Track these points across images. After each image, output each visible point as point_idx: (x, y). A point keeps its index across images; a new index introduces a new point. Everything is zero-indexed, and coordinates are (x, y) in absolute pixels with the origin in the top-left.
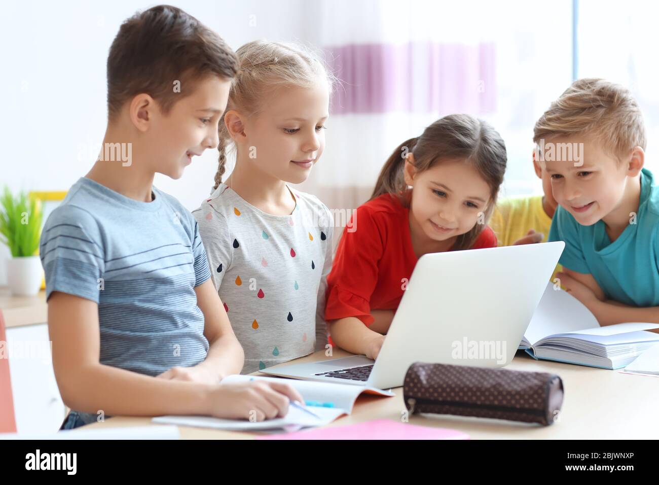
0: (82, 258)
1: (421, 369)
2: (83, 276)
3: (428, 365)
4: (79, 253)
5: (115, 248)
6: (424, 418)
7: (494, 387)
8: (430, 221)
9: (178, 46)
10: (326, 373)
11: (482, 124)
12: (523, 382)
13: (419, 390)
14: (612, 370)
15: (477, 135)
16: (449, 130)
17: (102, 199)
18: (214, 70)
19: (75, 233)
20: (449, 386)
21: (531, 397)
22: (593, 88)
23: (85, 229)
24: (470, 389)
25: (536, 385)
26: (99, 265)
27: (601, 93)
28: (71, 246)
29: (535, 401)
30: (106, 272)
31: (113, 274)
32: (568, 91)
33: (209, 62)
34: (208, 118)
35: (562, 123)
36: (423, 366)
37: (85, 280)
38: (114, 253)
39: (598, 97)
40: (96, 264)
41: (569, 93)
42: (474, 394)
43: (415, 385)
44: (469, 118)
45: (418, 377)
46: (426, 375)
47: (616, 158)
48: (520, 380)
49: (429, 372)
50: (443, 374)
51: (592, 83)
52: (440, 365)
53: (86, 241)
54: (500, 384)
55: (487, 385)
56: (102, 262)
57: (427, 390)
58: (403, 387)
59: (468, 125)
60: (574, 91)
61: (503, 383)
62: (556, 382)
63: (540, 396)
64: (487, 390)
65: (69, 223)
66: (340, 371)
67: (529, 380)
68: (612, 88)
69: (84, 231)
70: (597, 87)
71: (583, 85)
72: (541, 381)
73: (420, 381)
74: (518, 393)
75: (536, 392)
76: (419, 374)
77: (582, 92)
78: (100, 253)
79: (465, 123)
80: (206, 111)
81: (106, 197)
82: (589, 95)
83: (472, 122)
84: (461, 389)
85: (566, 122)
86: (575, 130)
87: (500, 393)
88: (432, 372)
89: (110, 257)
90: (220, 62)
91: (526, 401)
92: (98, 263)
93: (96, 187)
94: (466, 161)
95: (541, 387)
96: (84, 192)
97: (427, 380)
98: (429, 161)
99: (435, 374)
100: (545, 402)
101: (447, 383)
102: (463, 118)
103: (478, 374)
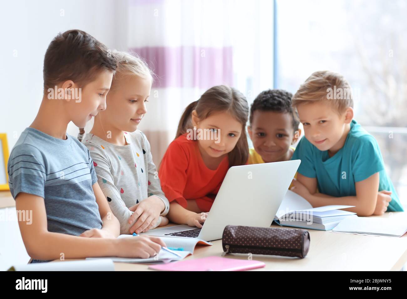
0: (35, 173)
1: (231, 229)
2: (36, 183)
3: (235, 227)
4: (33, 171)
5: (51, 167)
6: (233, 255)
7: (273, 237)
8: (210, 147)
9: (88, 53)
10: (171, 234)
11: (233, 90)
12: (289, 235)
13: (231, 240)
14: (325, 231)
15: (231, 96)
16: (215, 95)
17: (41, 139)
18: (107, 66)
19: (30, 160)
20: (248, 238)
21: (294, 242)
22: (324, 76)
23: (36, 157)
24: (260, 239)
25: (296, 236)
26: (44, 177)
27: (329, 78)
28: (28, 167)
29: (296, 245)
30: (47, 181)
31: (51, 182)
32: (310, 78)
33: (104, 62)
34: (102, 93)
35: (309, 96)
36: (233, 227)
37: (37, 186)
38: (51, 170)
39: (327, 81)
40: (42, 176)
41: (311, 79)
42: (262, 241)
43: (229, 238)
44: (225, 87)
45: (230, 233)
46: (234, 232)
47: (339, 114)
48: (287, 234)
49: (236, 230)
50: (244, 231)
51: (323, 73)
52: (241, 227)
53: (37, 164)
54: (276, 236)
55: (269, 236)
56: (45, 175)
57: (236, 240)
58: (222, 239)
59: (226, 92)
60: (314, 78)
61: (278, 235)
62: (307, 234)
63: (299, 242)
64: (269, 239)
65: (26, 154)
66: (178, 233)
67: (292, 234)
68: (335, 76)
69: (35, 158)
70: (326, 75)
71: (318, 74)
72: (299, 234)
73: (231, 235)
74: (286, 240)
75: (296, 240)
76: (231, 231)
77: (318, 78)
78: (44, 170)
79: (223, 91)
80: (102, 89)
81: (43, 138)
82: (322, 80)
83: (227, 89)
84: (255, 239)
85: (311, 95)
86: (316, 99)
87: (277, 241)
88: (238, 230)
89: (49, 173)
90: (110, 62)
91: (292, 245)
92: (43, 176)
93: (37, 132)
94: (227, 112)
95: (299, 237)
96: (31, 136)
97: (235, 235)
98: (206, 114)
99: (239, 231)
100: (302, 245)
101: (247, 236)
102: (222, 87)
103: (263, 231)
